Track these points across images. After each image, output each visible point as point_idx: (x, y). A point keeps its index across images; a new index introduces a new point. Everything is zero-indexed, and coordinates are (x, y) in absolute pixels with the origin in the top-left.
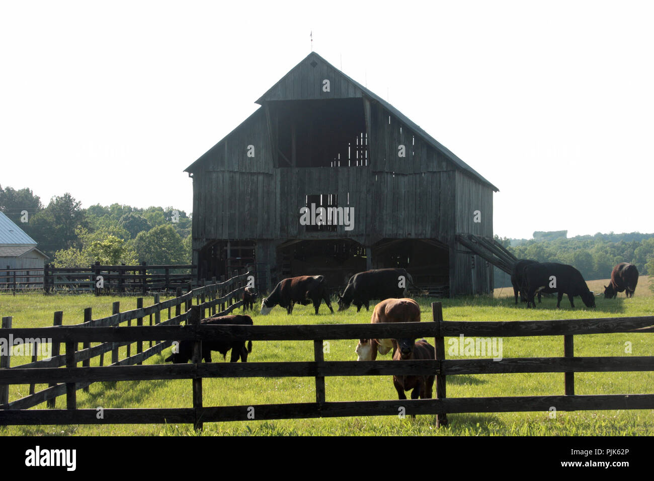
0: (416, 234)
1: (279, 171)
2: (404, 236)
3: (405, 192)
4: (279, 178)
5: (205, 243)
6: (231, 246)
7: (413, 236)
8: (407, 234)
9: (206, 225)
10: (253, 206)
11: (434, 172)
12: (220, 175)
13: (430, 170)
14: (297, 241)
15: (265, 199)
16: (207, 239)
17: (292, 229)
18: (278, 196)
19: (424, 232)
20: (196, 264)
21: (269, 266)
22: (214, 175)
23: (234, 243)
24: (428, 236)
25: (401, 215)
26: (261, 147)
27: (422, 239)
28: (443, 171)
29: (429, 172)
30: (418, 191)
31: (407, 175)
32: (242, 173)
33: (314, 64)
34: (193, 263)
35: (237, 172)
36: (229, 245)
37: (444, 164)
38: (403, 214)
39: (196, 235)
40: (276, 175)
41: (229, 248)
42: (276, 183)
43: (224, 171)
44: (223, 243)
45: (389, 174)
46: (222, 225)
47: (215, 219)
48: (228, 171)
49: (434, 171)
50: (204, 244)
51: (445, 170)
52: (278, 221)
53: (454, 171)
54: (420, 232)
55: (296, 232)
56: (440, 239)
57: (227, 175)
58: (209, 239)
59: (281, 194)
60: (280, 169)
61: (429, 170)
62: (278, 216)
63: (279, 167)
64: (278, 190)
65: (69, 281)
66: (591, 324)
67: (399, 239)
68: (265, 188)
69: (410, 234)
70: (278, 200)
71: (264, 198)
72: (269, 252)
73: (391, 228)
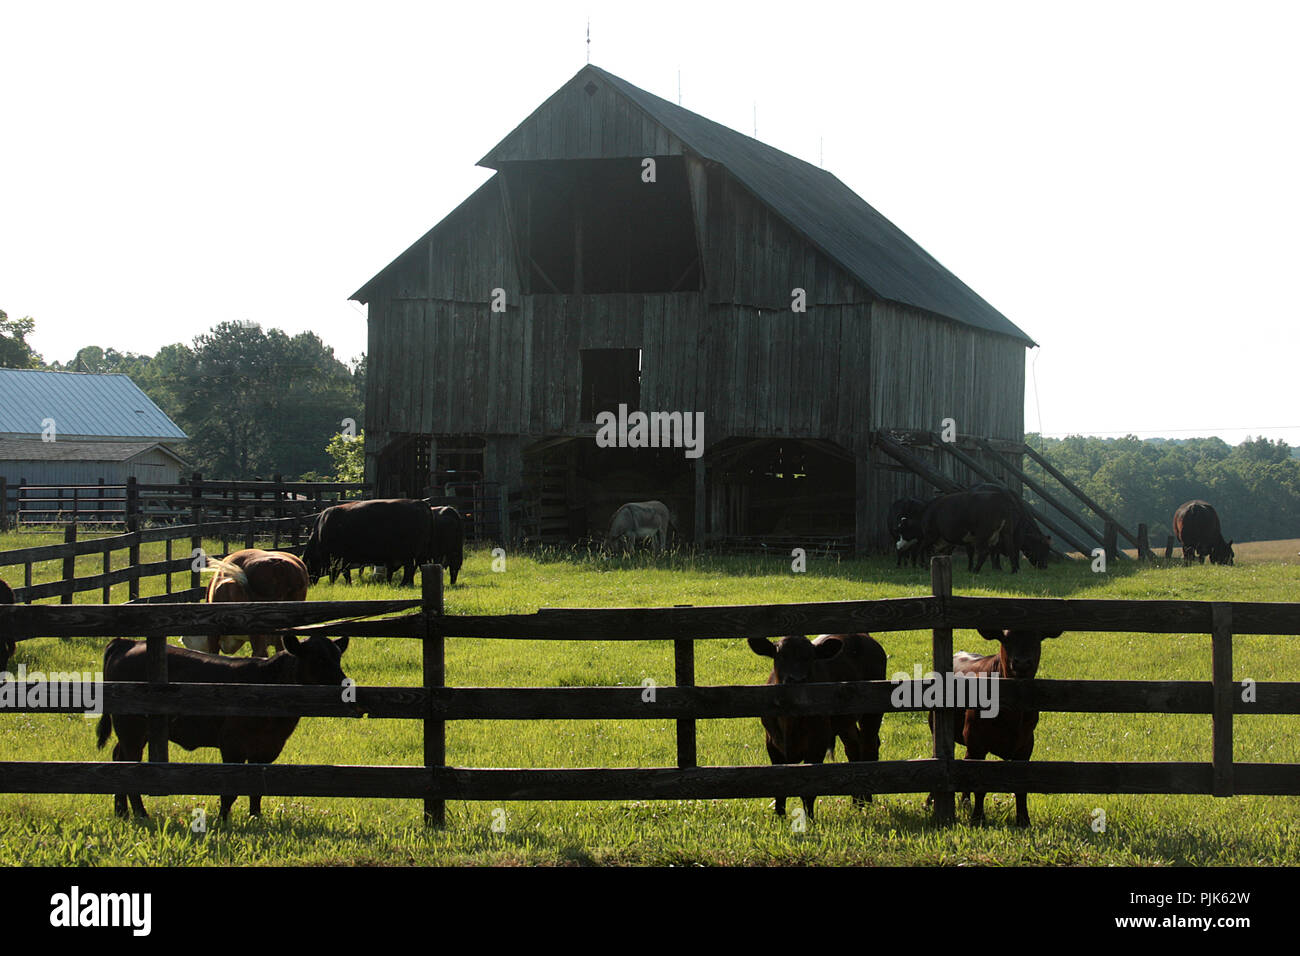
0: (792, 430)
1: (530, 299)
2: (769, 432)
3: (771, 345)
4: (530, 314)
5: (389, 441)
6: (439, 447)
7: (786, 433)
8: (774, 428)
9: (391, 404)
10: (480, 370)
11: (830, 306)
12: (420, 309)
13: (822, 301)
14: (564, 440)
15: (503, 356)
16: (391, 433)
17: (552, 416)
18: (528, 350)
19: (808, 425)
20: (371, 480)
21: (504, 489)
22: (408, 308)
23: (443, 441)
24: (816, 434)
25: (764, 391)
26: (498, 253)
27: (803, 439)
28: (847, 304)
29: (818, 305)
30: (798, 342)
31: (775, 311)
32: (460, 304)
33: (591, 89)
34: (365, 480)
35: (451, 301)
36: (433, 444)
37: (849, 291)
38: (767, 389)
39: (373, 426)
40: (524, 309)
41: (433, 451)
42: (524, 323)
43: (426, 300)
44: (423, 441)
45: (742, 308)
46: (422, 405)
47: (409, 393)
48: (434, 299)
49: (829, 303)
50: (387, 443)
51: (850, 301)
52: (528, 398)
53: (868, 304)
54: (800, 425)
55: (560, 422)
56: (838, 439)
57: (432, 307)
58: (397, 433)
59: (534, 347)
60: (532, 297)
61: (819, 303)
62: (527, 390)
63: (531, 293)
64: (528, 339)
65: (172, 509)
66: (198, 616)
67: (758, 438)
68: (503, 335)
69: (779, 429)
70: (528, 357)
71: (501, 353)
72: (508, 461)
73: (743, 416)
